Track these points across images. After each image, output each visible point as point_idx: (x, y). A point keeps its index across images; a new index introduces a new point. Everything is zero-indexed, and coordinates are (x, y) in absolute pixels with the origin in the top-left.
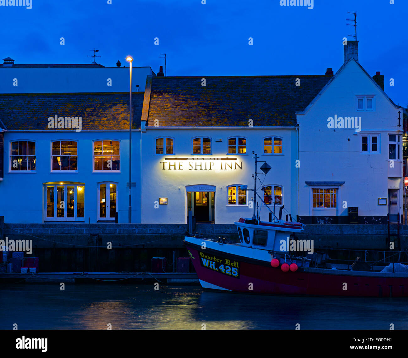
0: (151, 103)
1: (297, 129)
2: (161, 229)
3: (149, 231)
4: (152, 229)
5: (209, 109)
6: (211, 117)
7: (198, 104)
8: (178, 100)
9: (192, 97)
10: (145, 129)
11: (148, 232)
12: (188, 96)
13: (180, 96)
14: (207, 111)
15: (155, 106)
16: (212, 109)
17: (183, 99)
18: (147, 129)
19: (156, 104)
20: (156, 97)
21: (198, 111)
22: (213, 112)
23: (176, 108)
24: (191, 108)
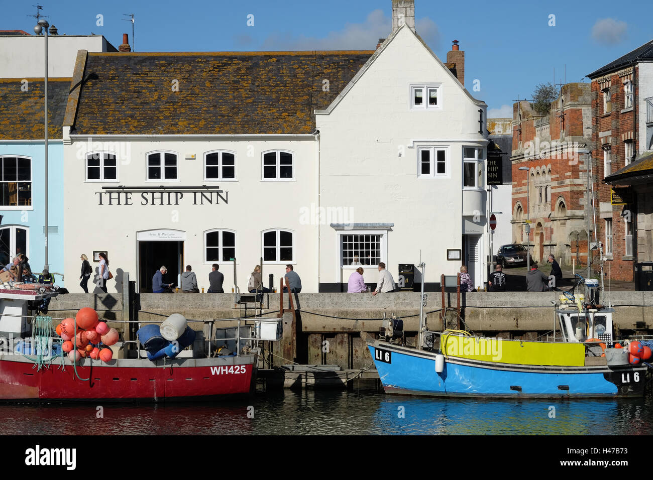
0: (82, 95)
1: (316, 139)
2: (79, 303)
3: (59, 305)
4: (64, 302)
5: (175, 107)
6: (179, 119)
7: (158, 97)
8: (127, 91)
9: (150, 86)
10: (70, 139)
11: (58, 307)
12: (144, 85)
13: (130, 85)
14: (172, 109)
15: (88, 100)
16: (182, 105)
17: (135, 90)
18: (72, 139)
19: (89, 97)
20: (91, 87)
21: (157, 109)
22: (183, 110)
23: (123, 103)
24: (147, 103)
